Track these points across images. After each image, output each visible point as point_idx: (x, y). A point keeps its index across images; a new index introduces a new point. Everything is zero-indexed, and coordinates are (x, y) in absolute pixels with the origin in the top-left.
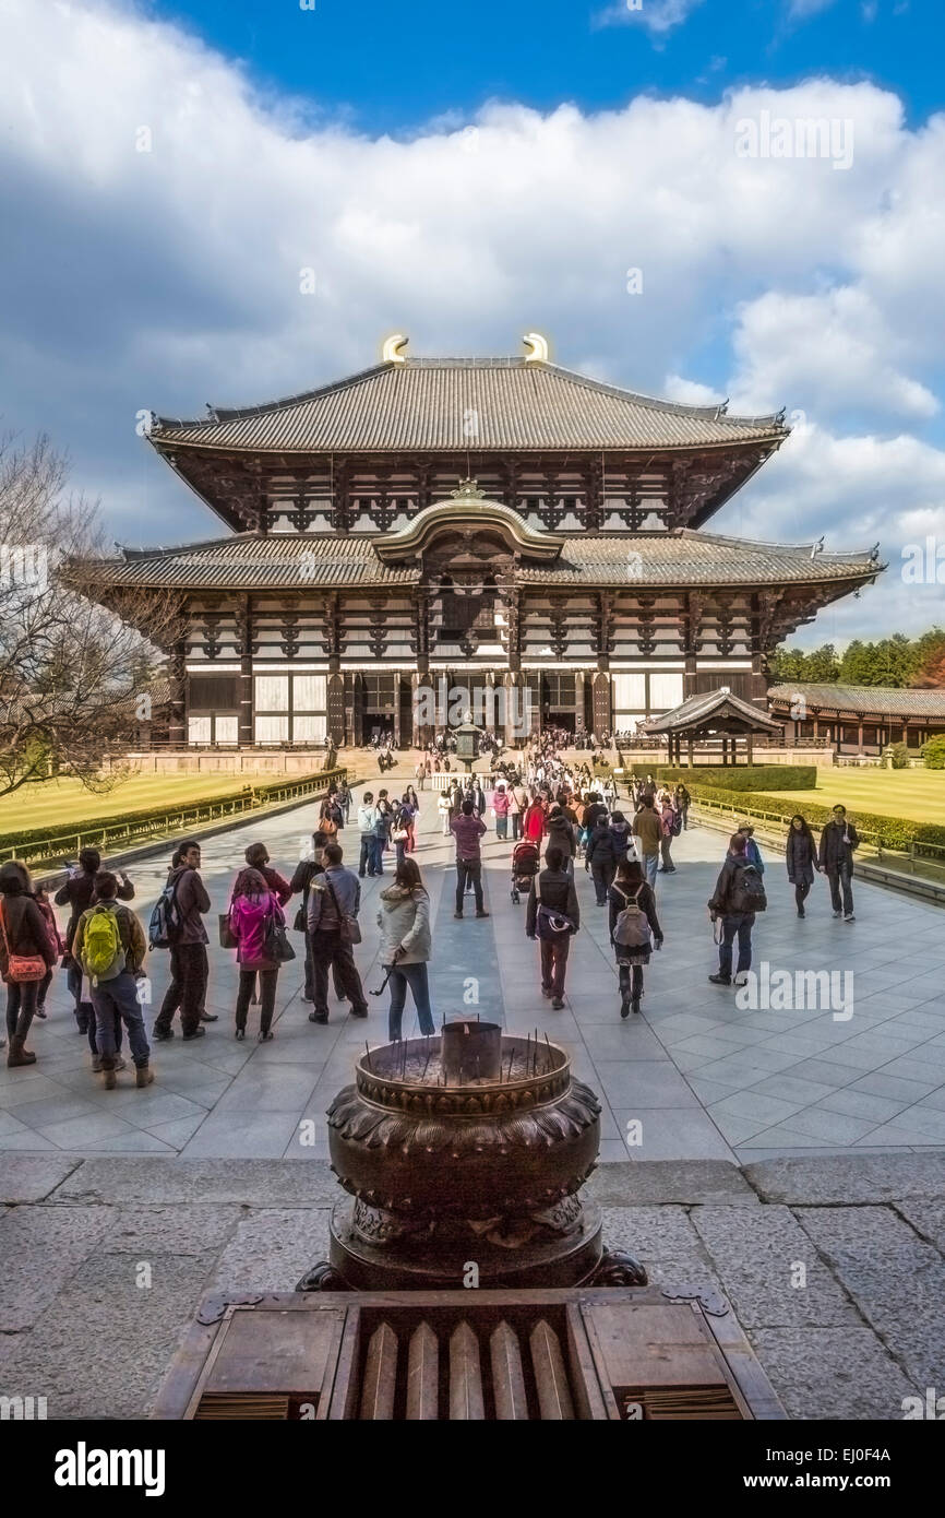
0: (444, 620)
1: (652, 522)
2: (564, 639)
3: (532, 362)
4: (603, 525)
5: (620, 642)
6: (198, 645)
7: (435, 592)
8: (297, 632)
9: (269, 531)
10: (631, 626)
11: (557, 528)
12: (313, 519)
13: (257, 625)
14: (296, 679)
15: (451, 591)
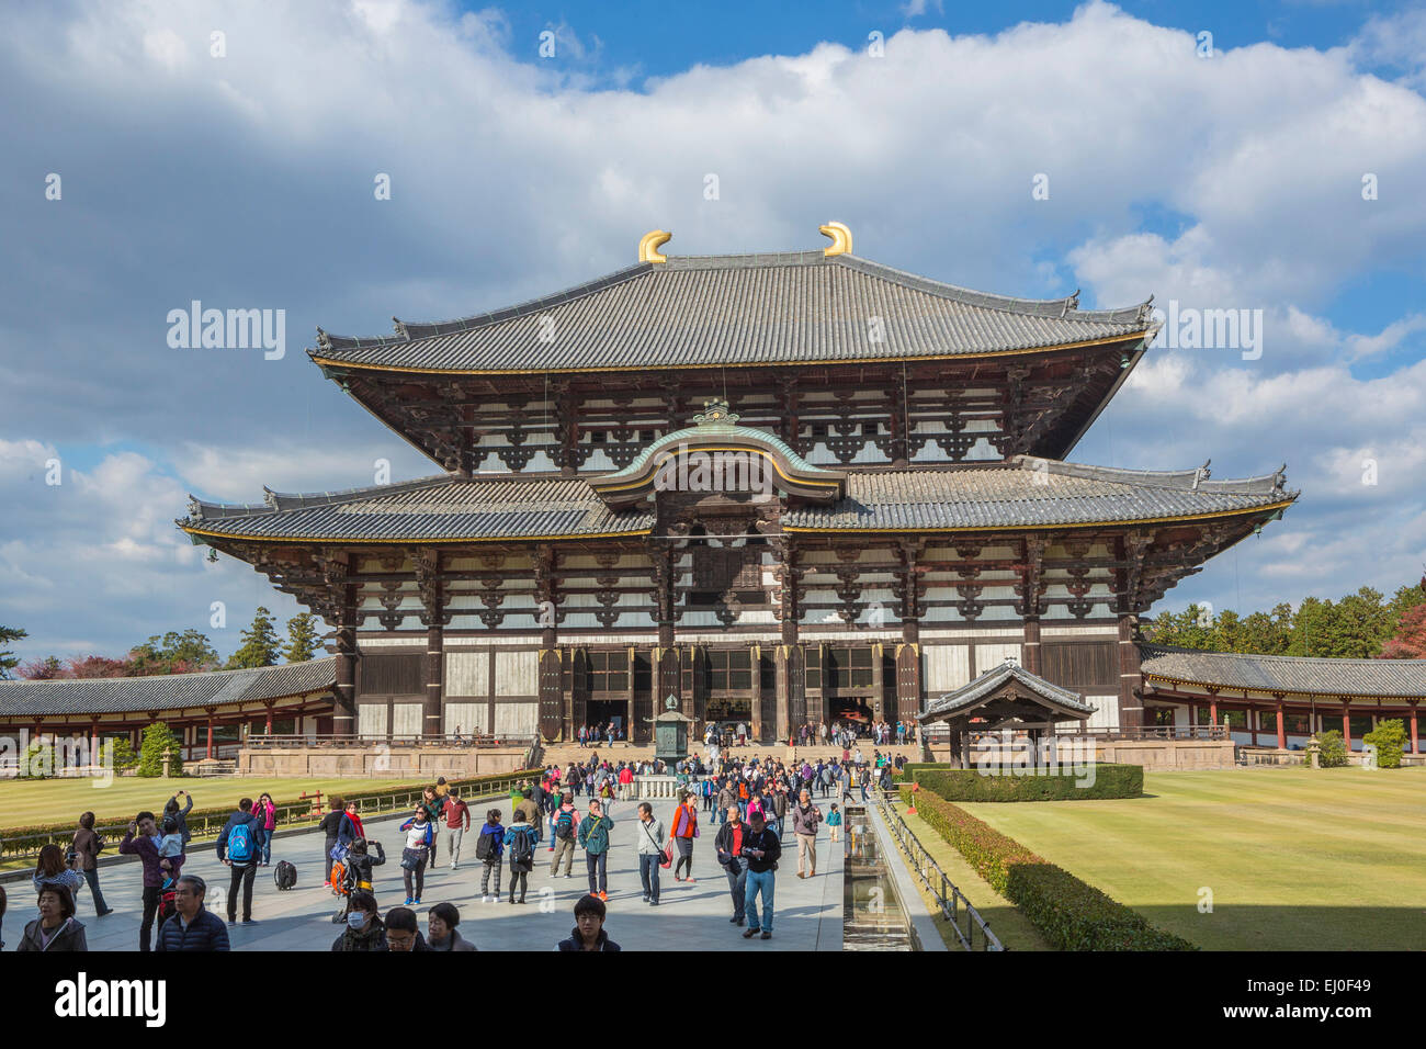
0: (694, 579)
1: (982, 450)
2: (855, 601)
3: (832, 257)
4: (914, 455)
5: (933, 604)
6: (373, 613)
7: (684, 544)
8: (502, 597)
9: (474, 472)
10: (949, 584)
11: (852, 461)
12: (532, 457)
13: (449, 588)
14: (499, 656)
15: (705, 542)
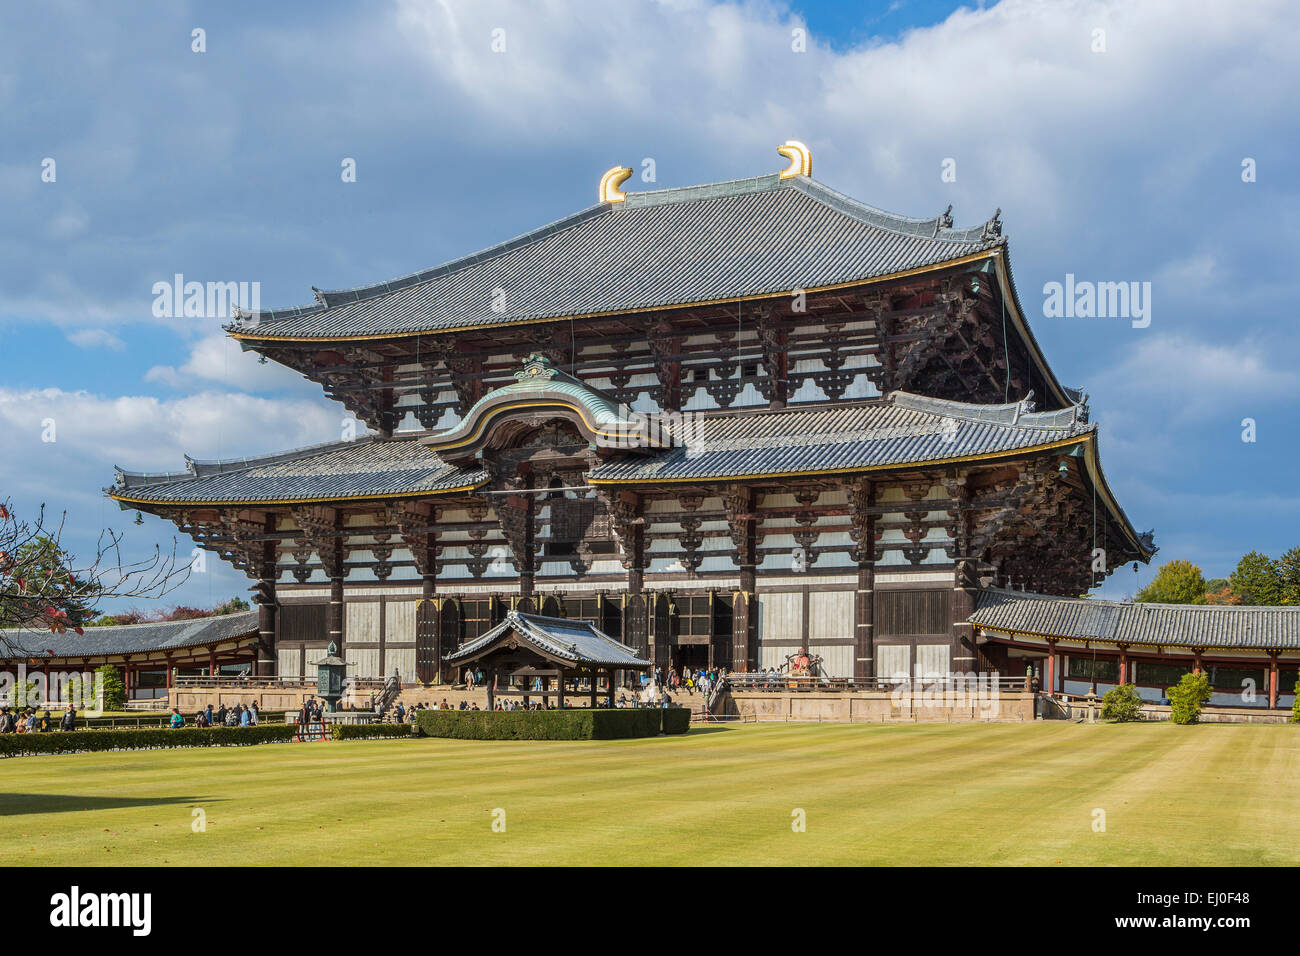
0: (552, 530)
1: (861, 387)
2: (697, 550)
3: (787, 180)
4: (792, 396)
5: (770, 551)
6: (288, 567)
7: (543, 497)
8: (390, 550)
9: (395, 431)
10: (786, 530)
11: (731, 405)
12: (442, 414)
13: (348, 543)
14: (389, 605)
15: (561, 494)
